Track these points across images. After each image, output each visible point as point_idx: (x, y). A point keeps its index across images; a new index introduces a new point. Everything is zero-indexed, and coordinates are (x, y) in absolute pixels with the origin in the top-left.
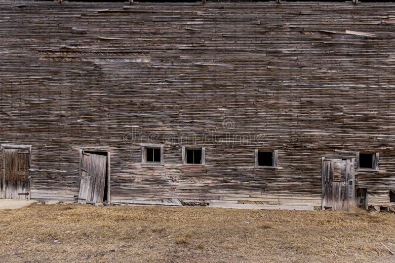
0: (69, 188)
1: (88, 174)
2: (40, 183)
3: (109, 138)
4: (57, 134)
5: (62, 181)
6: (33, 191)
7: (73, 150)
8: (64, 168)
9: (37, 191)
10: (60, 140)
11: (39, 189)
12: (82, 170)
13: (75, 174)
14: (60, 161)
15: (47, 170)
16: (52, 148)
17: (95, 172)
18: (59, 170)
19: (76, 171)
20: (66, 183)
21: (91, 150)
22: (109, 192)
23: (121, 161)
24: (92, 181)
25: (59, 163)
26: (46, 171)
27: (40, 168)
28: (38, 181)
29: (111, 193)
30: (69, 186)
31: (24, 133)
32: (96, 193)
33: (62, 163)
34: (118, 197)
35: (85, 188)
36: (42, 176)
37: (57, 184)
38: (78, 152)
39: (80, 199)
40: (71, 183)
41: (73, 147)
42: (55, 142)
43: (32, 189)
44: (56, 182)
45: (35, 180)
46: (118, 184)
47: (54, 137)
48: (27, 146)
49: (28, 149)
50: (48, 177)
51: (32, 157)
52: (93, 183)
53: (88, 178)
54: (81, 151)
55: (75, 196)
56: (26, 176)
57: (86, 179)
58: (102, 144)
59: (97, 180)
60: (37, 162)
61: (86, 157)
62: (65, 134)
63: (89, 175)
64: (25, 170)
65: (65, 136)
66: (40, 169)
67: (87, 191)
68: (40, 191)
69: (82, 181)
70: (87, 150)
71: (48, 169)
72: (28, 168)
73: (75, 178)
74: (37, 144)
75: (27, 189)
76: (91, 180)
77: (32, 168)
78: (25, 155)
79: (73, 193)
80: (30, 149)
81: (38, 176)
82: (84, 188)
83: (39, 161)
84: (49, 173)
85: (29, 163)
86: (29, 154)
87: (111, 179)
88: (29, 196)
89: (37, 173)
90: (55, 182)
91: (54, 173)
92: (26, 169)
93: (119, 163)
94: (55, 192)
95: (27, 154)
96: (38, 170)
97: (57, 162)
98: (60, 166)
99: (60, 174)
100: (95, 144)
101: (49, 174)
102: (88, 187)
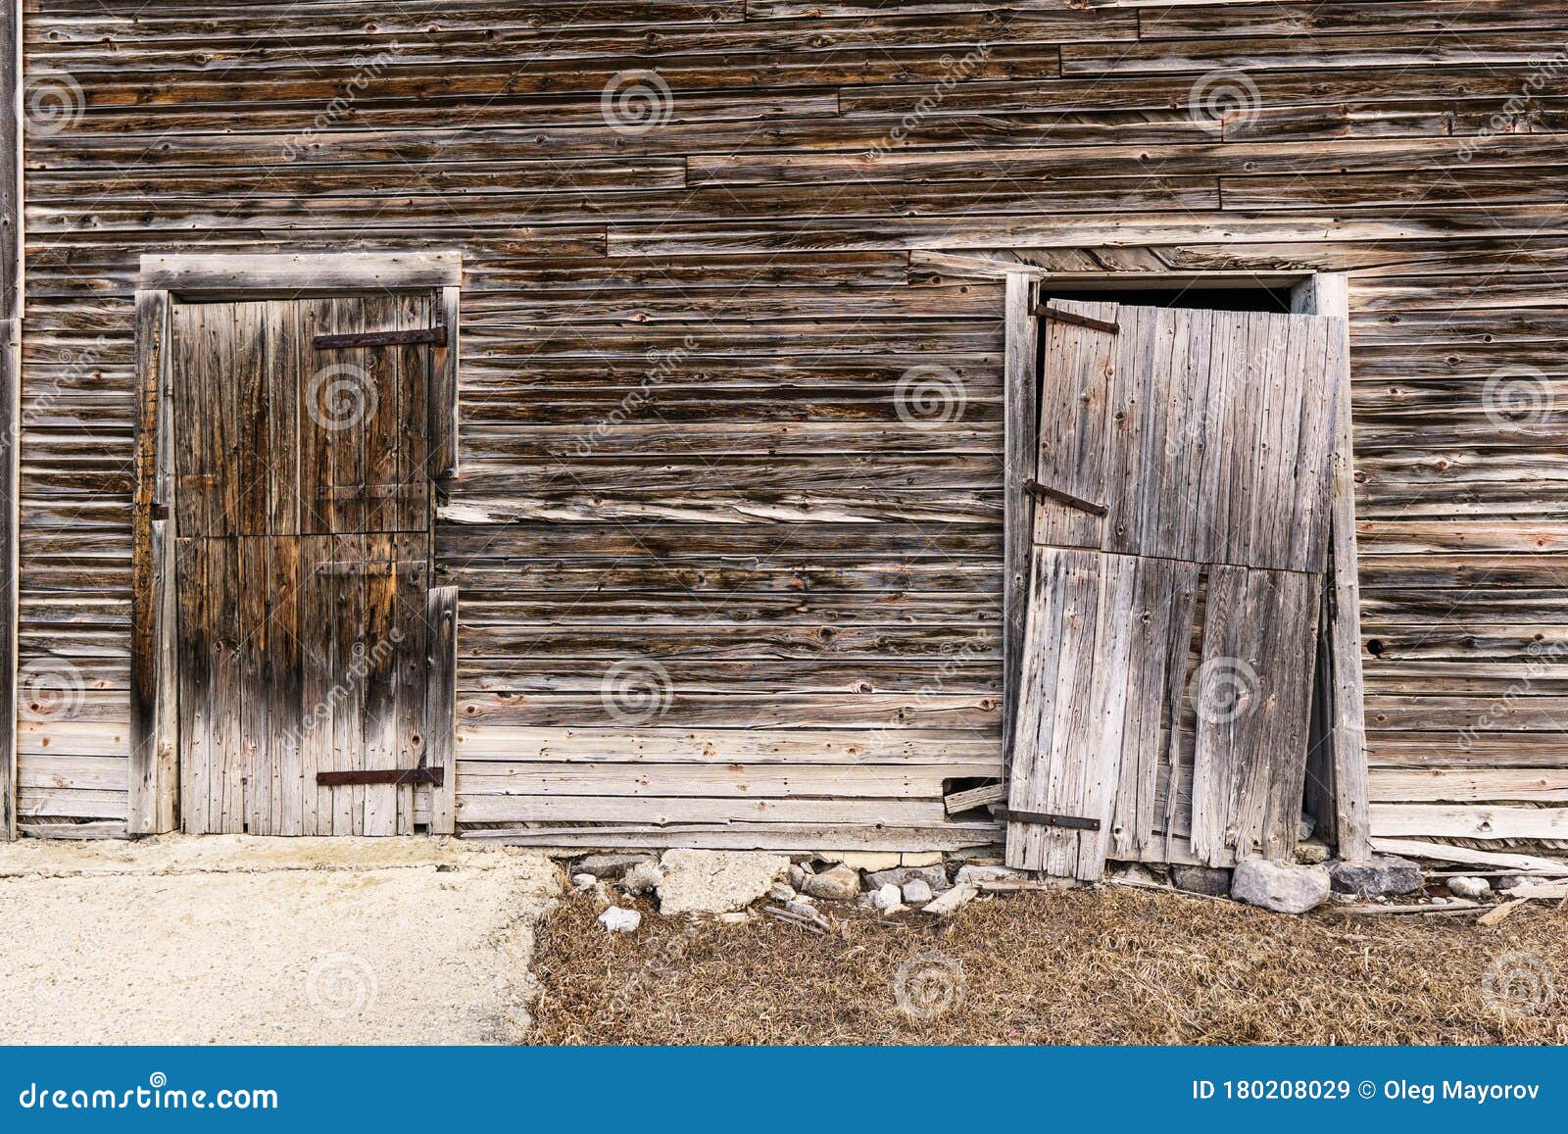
0: (883, 699)
1: (1103, 528)
2: (565, 656)
3: (1326, 126)
4: (743, 112)
5: (802, 627)
6: (475, 741)
7: (922, 277)
8: (830, 483)
9: (528, 741)
10: (779, 173)
11: (547, 719)
12: (1036, 493)
13: (957, 542)
14: (786, 398)
15: (634, 510)
16: (690, 272)
17: (1188, 500)
18: (772, 500)
19: (960, 504)
20: (850, 641)
21: (1129, 268)
22: (1350, 725)
23: (1471, 367)
24: (1161, 616)
25: (774, 428)
26: (614, 524)
27: (559, 493)
28: (538, 628)
29: (1378, 730)
30: (883, 676)
31: (383, 122)
32: (1222, 750)
33: (796, 429)
34: (1455, 782)
35: (1084, 687)
36: (581, 578)
37: (754, 653)
38: (975, 299)
39: (1028, 819)
40: (902, 645)
41: (923, 249)
42: (716, 202)
43: (474, 718)
44: (738, 639)
45: (506, 629)
46: (1454, 623)
47: (707, 149)
48: (420, 261)
49: (423, 289)
50: (646, 586)
51: (467, 378)
52: (1174, 630)
53: (1115, 573)
54: (1018, 280)
55: (955, 785)
56: (409, 583)
57: (1087, 585)
58: (1240, 197)
59: (1219, 592)
60: (527, 432)
61: (1071, 347)
62: (824, 105)
63: (1121, 543)
64: (393, 521)
65: (829, 131)
66: (558, 499)
67: (1113, 724)
68: (560, 741)
69: (1039, 616)
70: (1078, 268)
71: (643, 499)
72: (425, 489)
73: (954, 582)
74: (526, 232)
75: (413, 719)
76: (1146, 591)
77: (473, 490)
78: (396, 352)
79: (929, 749)
80: (451, 295)
81: (531, 582)
82: (1065, 693)
83: (539, 416)
84: (661, 542)
85: (435, 435)
86: (439, 340)
87: (1365, 577)
88: (438, 804)
89: (522, 542)
90: (723, 641)
91: (716, 540)
92: (406, 503)
93: (1453, 391)
94: (730, 745)
95: (413, 341)
96: (532, 508)
97: (750, 413)
98: (777, 460)
99: (775, 540)
100: (1162, 199)
101: (662, 548)
102: (1117, 678)
